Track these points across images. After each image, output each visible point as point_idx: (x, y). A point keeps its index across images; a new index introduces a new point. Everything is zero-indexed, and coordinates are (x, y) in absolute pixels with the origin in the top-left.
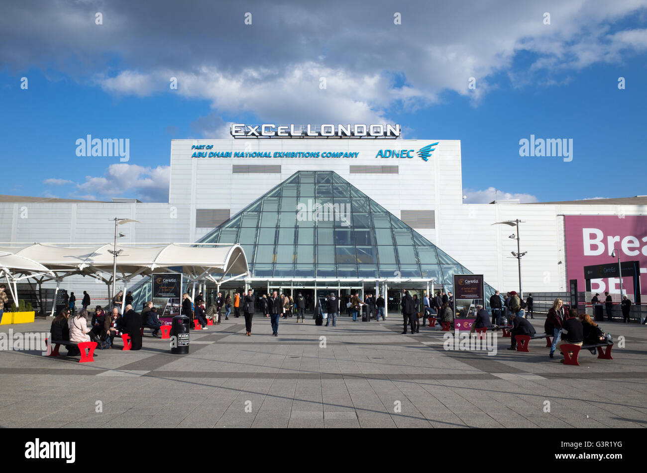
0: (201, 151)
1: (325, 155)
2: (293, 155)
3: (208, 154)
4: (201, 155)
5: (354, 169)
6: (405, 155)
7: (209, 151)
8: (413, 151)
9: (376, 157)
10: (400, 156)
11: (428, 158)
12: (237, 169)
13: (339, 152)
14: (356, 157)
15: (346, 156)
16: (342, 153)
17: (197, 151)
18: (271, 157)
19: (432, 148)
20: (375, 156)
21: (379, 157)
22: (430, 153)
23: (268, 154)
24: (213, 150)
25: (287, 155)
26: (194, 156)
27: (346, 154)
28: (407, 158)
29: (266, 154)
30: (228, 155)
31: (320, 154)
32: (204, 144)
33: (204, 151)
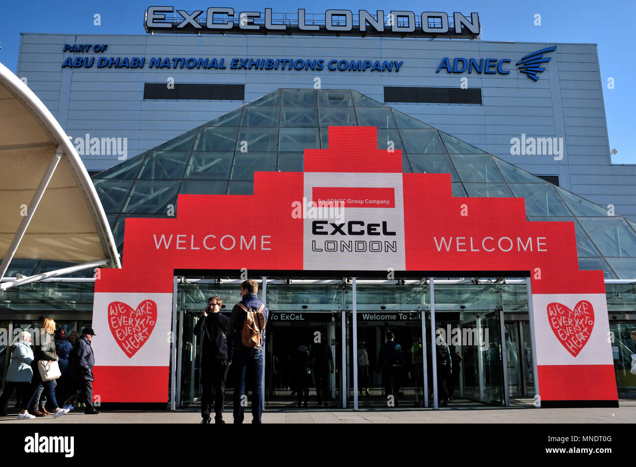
0: (83, 56)
1: (334, 66)
2: (270, 65)
3: (97, 61)
4: (80, 64)
5: (393, 94)
6: (492, 70)
7: (97, 56)
8: (508, 62)
9: (437, 72)
10: (483, 71)
11: (538, 75)
12: (154, 92)
13: (363, 61)
14: (397, 71)
15: (377, 68)
16: (368, 63)
17: (73, 56)
18: (225, 68)
19: (545, 56)
20: (435, 70)
21: (443, 71)
22: (542, 66)
23: (219, 62)
24: (107, 55)
25: (256, 65)
26: (67, 64)
27: (377, 65)
28: (497, 75)
29: (214, 62)
30: (137, 64)
31: (326, 63)
32: (90, 43)
33: (90, 55)
